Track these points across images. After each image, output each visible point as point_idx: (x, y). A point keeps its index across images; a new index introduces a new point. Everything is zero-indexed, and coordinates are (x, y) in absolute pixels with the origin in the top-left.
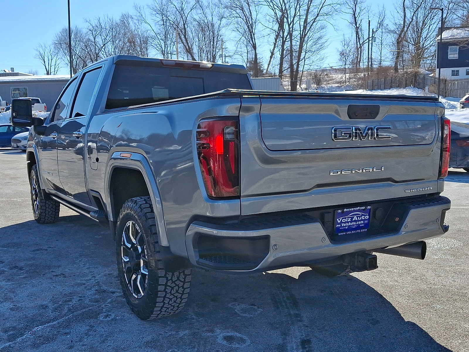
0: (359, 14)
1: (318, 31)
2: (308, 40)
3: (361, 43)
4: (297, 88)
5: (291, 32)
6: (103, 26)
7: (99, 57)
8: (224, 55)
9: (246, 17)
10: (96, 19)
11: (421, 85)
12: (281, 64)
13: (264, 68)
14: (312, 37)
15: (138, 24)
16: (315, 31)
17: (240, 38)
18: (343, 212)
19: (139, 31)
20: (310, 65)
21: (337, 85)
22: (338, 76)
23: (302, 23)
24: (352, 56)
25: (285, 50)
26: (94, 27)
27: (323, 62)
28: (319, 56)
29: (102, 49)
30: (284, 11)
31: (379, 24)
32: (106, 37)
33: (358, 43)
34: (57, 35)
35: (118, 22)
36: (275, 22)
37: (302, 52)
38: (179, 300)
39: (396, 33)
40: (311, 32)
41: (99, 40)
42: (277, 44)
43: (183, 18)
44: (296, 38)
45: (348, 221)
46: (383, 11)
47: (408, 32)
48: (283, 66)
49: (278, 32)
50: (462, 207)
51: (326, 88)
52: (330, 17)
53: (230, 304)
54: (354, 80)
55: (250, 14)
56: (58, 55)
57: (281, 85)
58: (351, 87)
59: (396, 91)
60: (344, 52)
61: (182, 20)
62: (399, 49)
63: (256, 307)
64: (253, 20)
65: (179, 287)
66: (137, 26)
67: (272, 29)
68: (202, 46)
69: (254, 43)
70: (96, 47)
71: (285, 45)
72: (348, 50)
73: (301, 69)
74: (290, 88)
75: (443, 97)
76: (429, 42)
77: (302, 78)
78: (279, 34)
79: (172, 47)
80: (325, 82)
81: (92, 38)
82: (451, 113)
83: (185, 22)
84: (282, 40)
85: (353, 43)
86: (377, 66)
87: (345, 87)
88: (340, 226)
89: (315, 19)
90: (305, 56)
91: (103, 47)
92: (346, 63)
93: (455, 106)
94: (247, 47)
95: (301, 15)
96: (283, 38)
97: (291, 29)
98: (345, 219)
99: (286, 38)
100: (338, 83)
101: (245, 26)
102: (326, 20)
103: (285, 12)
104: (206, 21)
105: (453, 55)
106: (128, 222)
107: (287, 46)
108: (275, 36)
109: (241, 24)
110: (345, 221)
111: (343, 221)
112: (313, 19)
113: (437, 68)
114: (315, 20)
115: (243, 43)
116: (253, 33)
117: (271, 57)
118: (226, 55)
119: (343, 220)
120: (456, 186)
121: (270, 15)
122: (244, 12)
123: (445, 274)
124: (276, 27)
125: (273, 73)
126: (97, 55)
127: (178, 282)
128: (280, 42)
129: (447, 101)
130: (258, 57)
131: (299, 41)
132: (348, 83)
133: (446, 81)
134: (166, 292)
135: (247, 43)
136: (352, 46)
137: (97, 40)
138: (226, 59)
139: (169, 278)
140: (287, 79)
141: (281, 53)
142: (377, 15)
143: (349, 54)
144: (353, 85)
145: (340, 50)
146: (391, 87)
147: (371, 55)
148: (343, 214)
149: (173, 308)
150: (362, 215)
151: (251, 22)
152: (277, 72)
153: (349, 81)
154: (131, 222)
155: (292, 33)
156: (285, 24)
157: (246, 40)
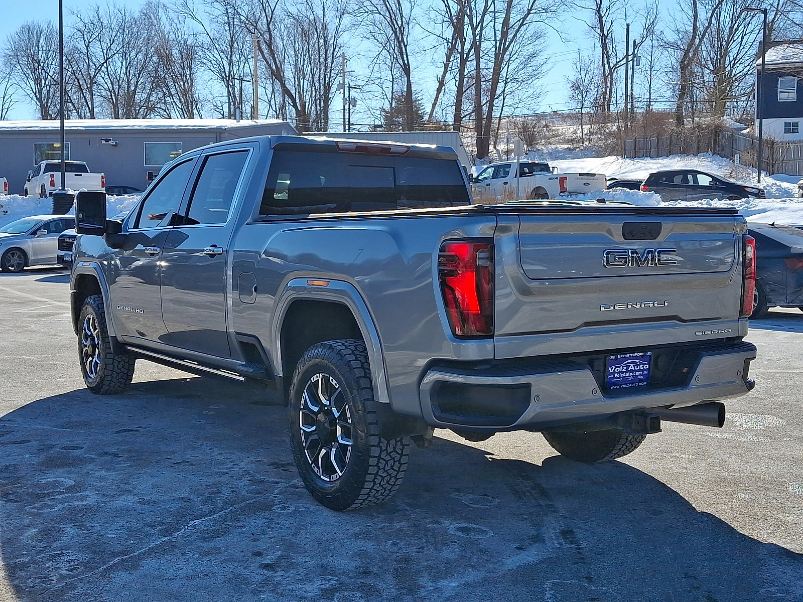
0: (608, 11)
1: (529, 42)
2: (510, 58)
3: (612, 65)
4: (490, 151)
5: (478, 43)
6: (105, 22)
7: (95, 82)
8: (348, 85)
9: (390, 13)
10: (92, 8)
11: (727, 151)
12: (458, 104)
13: (424, 111)
14: (517, 54)
15: (176, 21)
16: (523, 42)
17: (378, 53)
18: (616, 359)
19: (180, 35)
20: (514, 106)
21: (566, 146)
22: (568, 130)
23: (499, 27)
24: (594, 92)
25: (466, 76)
26: (87, 25)
27: (538, 101)
28: (531, 91)
29: (103, 68)
30: (464, 3)
31: (645, 30)
32: (111, 45)
33: (607, 66)
34: (10, 39)
35: (137, 15)
36: (447, 24)
37: (500, 81)
38: (393, 479)
39: (678, 47)
40: (516, 43)
41: (97, 50)
42: (450, 65)
43: (267, 11)
44: (486, 55)
45: (623, 370)
46: (655, 5)
47: (702, 47)
48: (462, 108)
49: (452, 43)
50: (790, 371)
51: (545, 151)
52: (552, 16)
53: (453, 495)
54: (599, 136)
55: (398, 6)
56: (10, 77)
57: (460, 145)
58: (594, 151)
59: (680, 160)
60: (580, 82)
61: (264, 14)
62: (684, 79)
63: (490, 498)
64: (403, 18)
65: (395, 462)
66: (174, 25)
67: (441, 36)
68: (302, 65)
69: (406, 62)
70: (91, 63)
71: (466, 69)
72: (586, 80)
73: (496, 114)
74: (476, 149)
75: (768, 175)
76: (740, 68)
77: (499, 131)
78: (453, 46)
79: (242, 66)
80: (543, 141)
81: (82, 46)
82: (782, 205)
83: (269, 20)
84: (460, 58)
85: (596, 65)
86: (643, 110)
87: (582, 150)
88: (612, 376)
89: (524, 18)
90: (504, 90)
91: (104, 63)
92: (582, 105)
93: (790, 191)
94: (391, 70)
95: (496, 10)
96: (462, 54)
97: (478, 38)
98: (619, 369)
99: (468, 54)
100: (569, 141)
101: (388, 30)
102: (546, 21)
103: (466, 4)
104: (312, 18)
105: (786, 94)
106: (316, 375)
107: (469, 71)
108: (446, 50)
109: (380, 26)
110: (619, 371)
111: (616, 371)
112: (519, 19)
113: (757, 119)
114: (523, 22)
115: (384, 63)
116: (404, 43)
117: (439, 91)
118: (352, 85)
119: (616, 369)
120: (784, 338)
121: (438, 10)
122: (387, 3)
123: (756, 460)
124: (449, 33)
125: (443, 120)
126: (91, 79)
127: (393, 455)
128: (455, 62)
129: (776, 181)
130: (413, 89)
131: (494, 61)
132: (587, 143)
133: (773, 143)
134: (379, 467)
135: (392, 63)
136: (595, 71)
137: (91, 49)
138: (351, 92)
139: (384, 448)
140: (470, 134)
141: (457, 82)
142: (642, 12)
143: (589, 87)
144: (597, 146)
145: (572, 79)
146: (670, 152)
147: (632, 90)
148: (618, 362)
149: (384, 492)
150: (641, 364)
151: (400, 23)
152: (451, 119)
153: (589, 139)
154: (321, 375)
155: (480, 44)
156: (466, 27)
157: (391, 56)
